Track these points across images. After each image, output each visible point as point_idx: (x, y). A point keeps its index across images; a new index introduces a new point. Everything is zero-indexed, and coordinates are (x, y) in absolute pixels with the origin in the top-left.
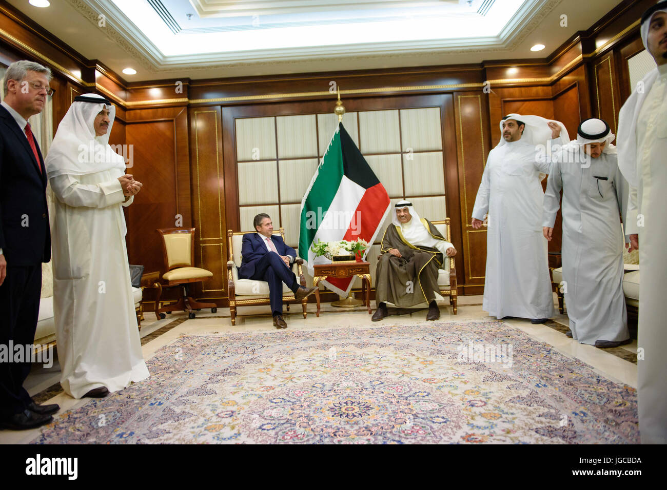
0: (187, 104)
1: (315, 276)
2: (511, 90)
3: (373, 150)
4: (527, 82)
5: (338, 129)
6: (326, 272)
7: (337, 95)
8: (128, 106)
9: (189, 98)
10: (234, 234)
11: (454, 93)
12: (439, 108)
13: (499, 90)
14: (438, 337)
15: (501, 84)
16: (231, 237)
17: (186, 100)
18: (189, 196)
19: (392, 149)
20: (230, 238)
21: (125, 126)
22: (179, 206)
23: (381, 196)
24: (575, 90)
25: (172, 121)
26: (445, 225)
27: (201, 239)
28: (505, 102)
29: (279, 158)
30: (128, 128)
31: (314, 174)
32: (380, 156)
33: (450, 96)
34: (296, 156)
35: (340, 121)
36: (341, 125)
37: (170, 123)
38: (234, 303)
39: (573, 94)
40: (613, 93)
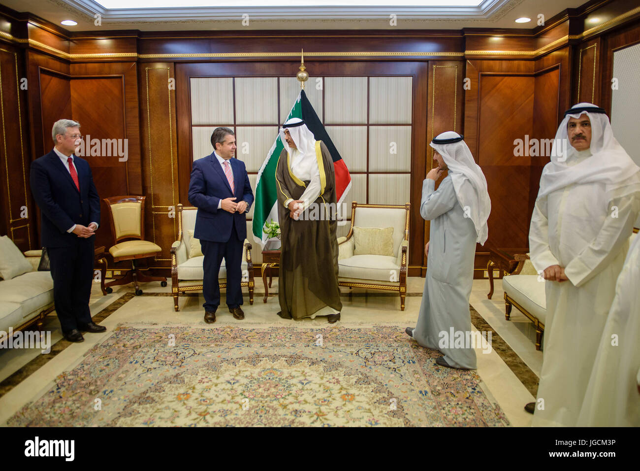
0: (136, 59)
1: (264, 262)
2: (491, 62)
3: (338, 120)
4: (509, 55)
5: (299, 98)
6: (275, 258)
7: (301, 57)
8: (72, 59)
9: (139, 52)
10: (184, 208)
11: (429, 62)
12: (412, 78)
13: (479, 61)
14: (373, 352)
15: (480, 55)
16: (181, 211)
17: (135, 55)
18: (139, 161)
19: (357, 120)
20: (179, 213)
21: (70, 81)
22: (128, 172)
23: (341, 172)
24: (556, 73)
25: (121, 77)
26: (405, 210)
27: (153, 207)
28: (483, 75)
29: (237, 124)
30: (72, 82)
31: (271, 147)
32: (344, 127)
33: (425, 64)
34: (255, 123)
35: (303, 88)
36: (303, 93)
37: (119, 80)
38: (176, 289)
39: (554, 76)
40: (594, 86)
